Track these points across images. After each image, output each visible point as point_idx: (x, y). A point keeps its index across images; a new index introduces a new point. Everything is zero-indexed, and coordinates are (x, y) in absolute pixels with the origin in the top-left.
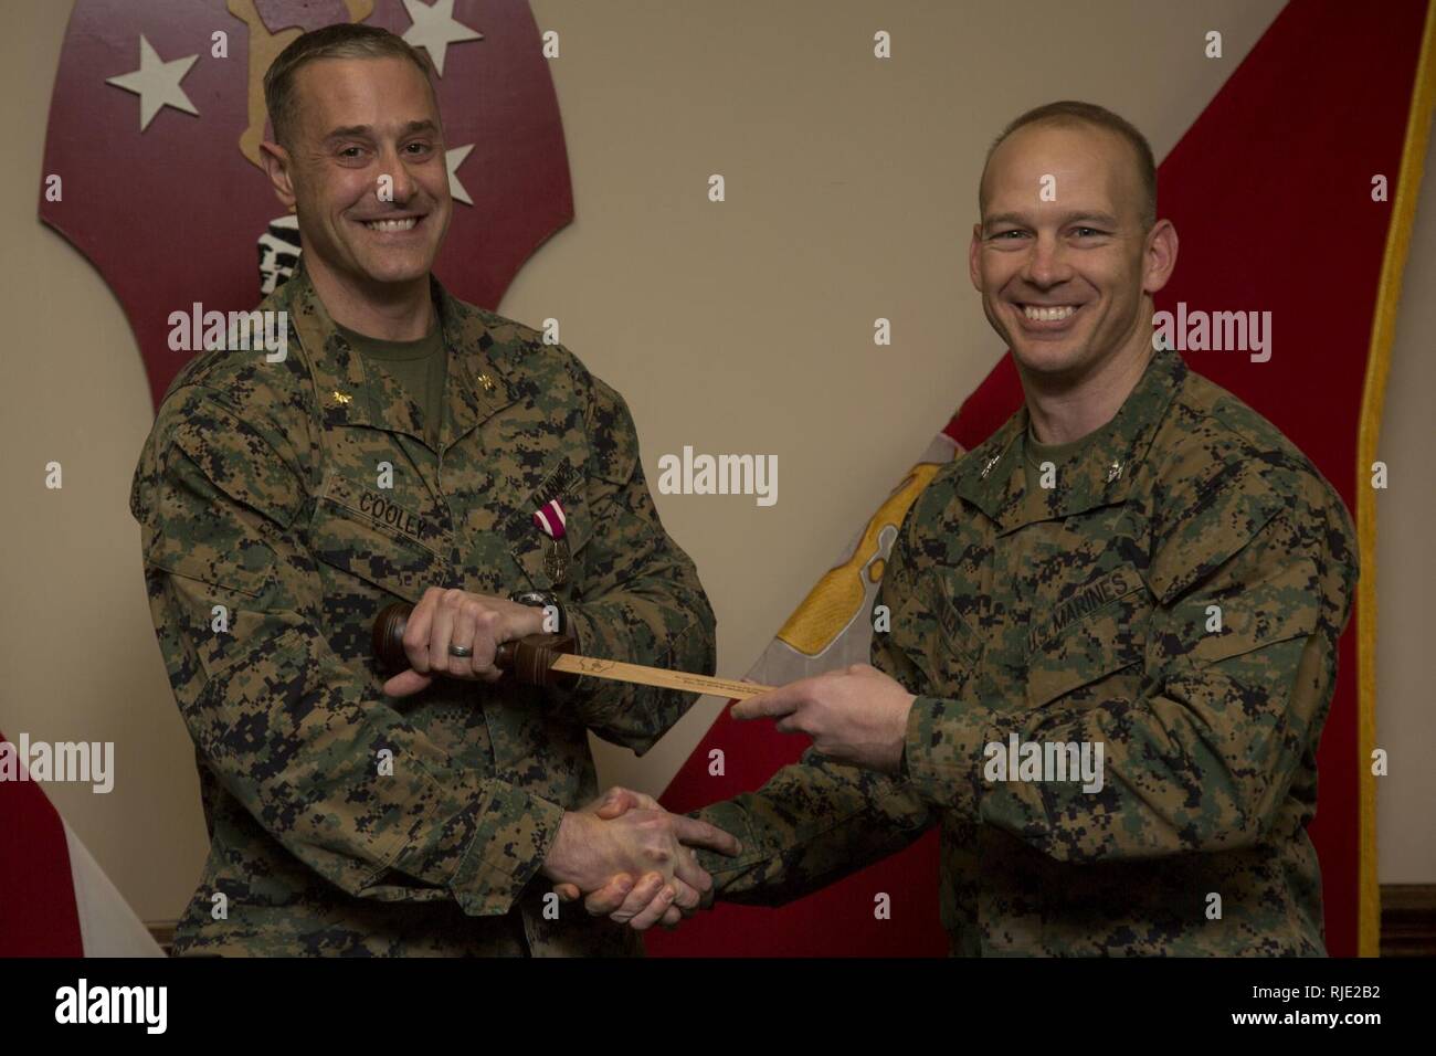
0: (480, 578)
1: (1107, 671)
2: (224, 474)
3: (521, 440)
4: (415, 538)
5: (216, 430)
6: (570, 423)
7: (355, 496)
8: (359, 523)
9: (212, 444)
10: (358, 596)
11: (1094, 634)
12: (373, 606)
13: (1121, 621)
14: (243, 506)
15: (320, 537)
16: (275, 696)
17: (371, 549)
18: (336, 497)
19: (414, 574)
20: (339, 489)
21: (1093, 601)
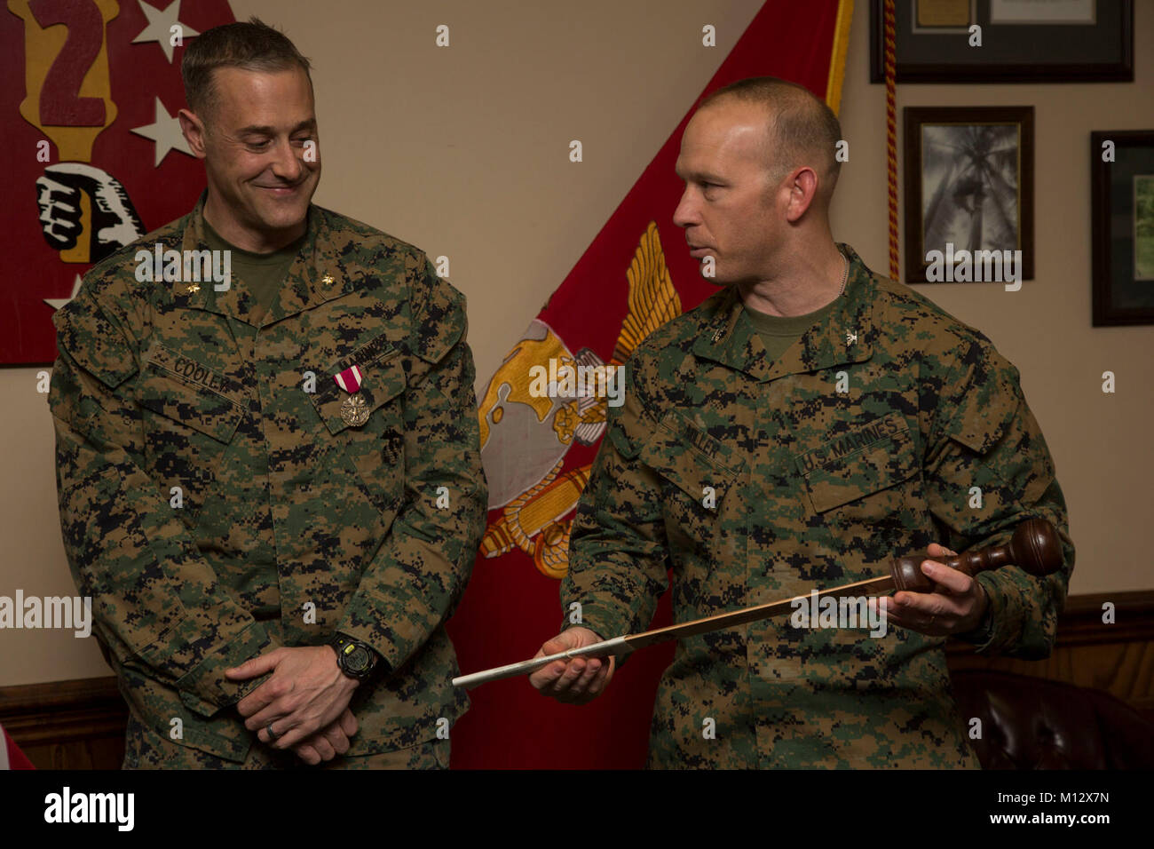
0: (277, 422)
1: (881, 487)
2: (77, 347)
3: (344, 320)
4: (217, 392)
5: (78, 314)
6: (398, 310)
7: (172, 361)
8: (174, 380)
9: (74, 324)
10: (171, 432)
11: (871, 460)
12: (185, 441)
13: (892, 452)
14: (82, 369)
15: (144, 389)
16: (93, 512)
17: (178, 399)
18: (157, 362)
19: (214, 417)
20: (159, 356)
21: (869, 438)
